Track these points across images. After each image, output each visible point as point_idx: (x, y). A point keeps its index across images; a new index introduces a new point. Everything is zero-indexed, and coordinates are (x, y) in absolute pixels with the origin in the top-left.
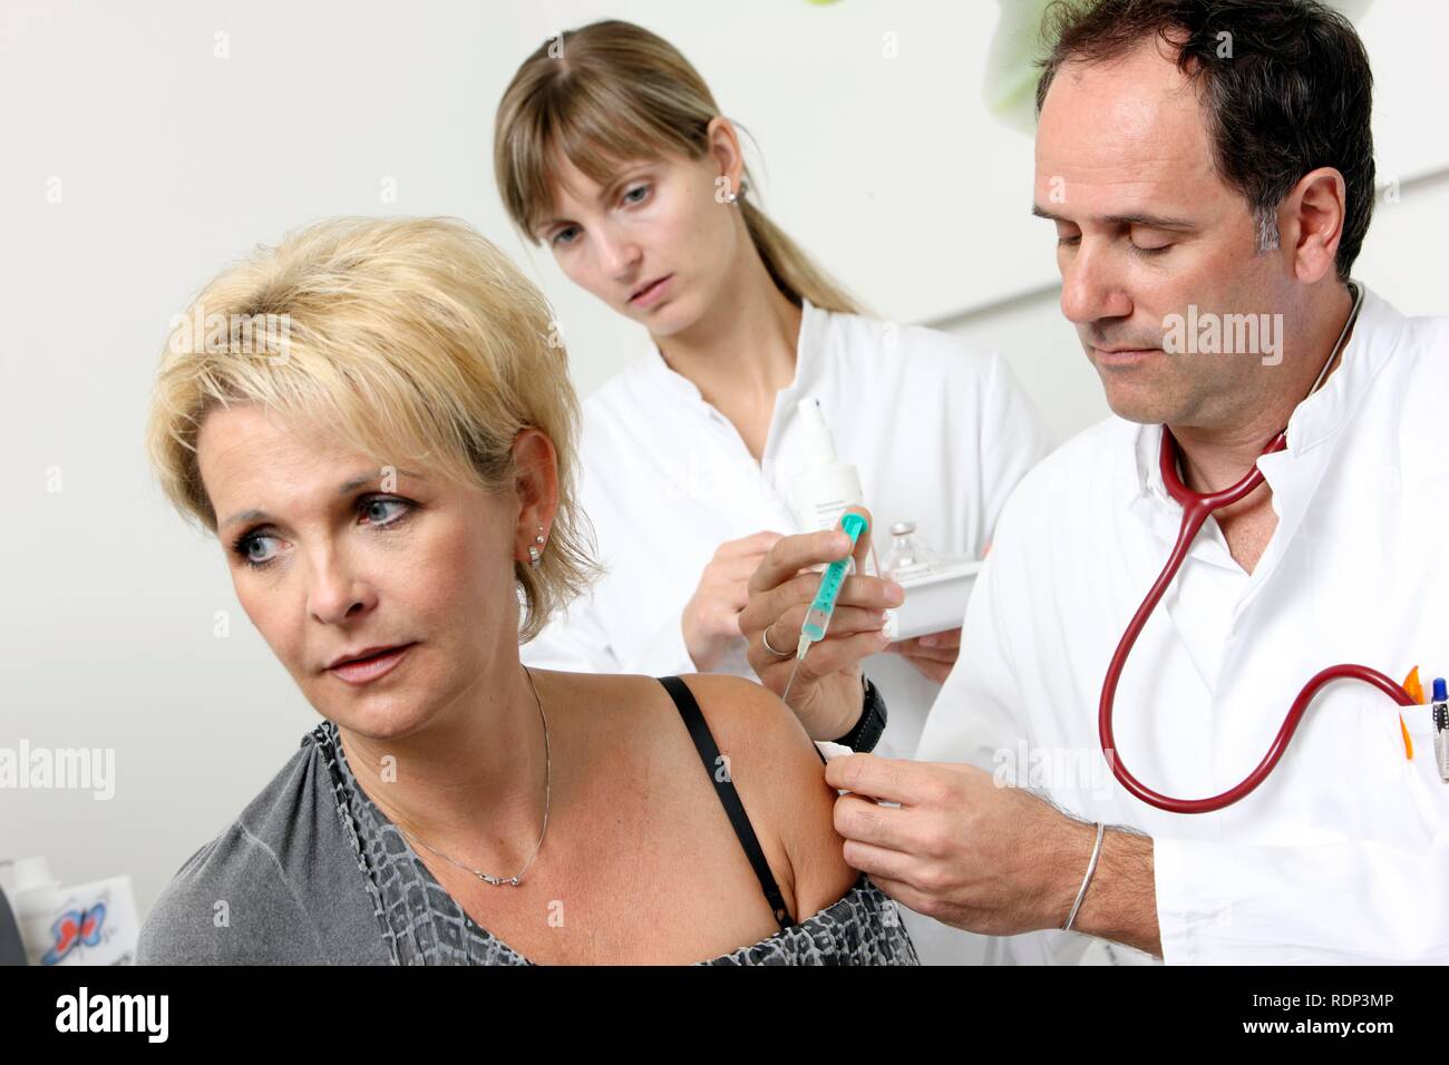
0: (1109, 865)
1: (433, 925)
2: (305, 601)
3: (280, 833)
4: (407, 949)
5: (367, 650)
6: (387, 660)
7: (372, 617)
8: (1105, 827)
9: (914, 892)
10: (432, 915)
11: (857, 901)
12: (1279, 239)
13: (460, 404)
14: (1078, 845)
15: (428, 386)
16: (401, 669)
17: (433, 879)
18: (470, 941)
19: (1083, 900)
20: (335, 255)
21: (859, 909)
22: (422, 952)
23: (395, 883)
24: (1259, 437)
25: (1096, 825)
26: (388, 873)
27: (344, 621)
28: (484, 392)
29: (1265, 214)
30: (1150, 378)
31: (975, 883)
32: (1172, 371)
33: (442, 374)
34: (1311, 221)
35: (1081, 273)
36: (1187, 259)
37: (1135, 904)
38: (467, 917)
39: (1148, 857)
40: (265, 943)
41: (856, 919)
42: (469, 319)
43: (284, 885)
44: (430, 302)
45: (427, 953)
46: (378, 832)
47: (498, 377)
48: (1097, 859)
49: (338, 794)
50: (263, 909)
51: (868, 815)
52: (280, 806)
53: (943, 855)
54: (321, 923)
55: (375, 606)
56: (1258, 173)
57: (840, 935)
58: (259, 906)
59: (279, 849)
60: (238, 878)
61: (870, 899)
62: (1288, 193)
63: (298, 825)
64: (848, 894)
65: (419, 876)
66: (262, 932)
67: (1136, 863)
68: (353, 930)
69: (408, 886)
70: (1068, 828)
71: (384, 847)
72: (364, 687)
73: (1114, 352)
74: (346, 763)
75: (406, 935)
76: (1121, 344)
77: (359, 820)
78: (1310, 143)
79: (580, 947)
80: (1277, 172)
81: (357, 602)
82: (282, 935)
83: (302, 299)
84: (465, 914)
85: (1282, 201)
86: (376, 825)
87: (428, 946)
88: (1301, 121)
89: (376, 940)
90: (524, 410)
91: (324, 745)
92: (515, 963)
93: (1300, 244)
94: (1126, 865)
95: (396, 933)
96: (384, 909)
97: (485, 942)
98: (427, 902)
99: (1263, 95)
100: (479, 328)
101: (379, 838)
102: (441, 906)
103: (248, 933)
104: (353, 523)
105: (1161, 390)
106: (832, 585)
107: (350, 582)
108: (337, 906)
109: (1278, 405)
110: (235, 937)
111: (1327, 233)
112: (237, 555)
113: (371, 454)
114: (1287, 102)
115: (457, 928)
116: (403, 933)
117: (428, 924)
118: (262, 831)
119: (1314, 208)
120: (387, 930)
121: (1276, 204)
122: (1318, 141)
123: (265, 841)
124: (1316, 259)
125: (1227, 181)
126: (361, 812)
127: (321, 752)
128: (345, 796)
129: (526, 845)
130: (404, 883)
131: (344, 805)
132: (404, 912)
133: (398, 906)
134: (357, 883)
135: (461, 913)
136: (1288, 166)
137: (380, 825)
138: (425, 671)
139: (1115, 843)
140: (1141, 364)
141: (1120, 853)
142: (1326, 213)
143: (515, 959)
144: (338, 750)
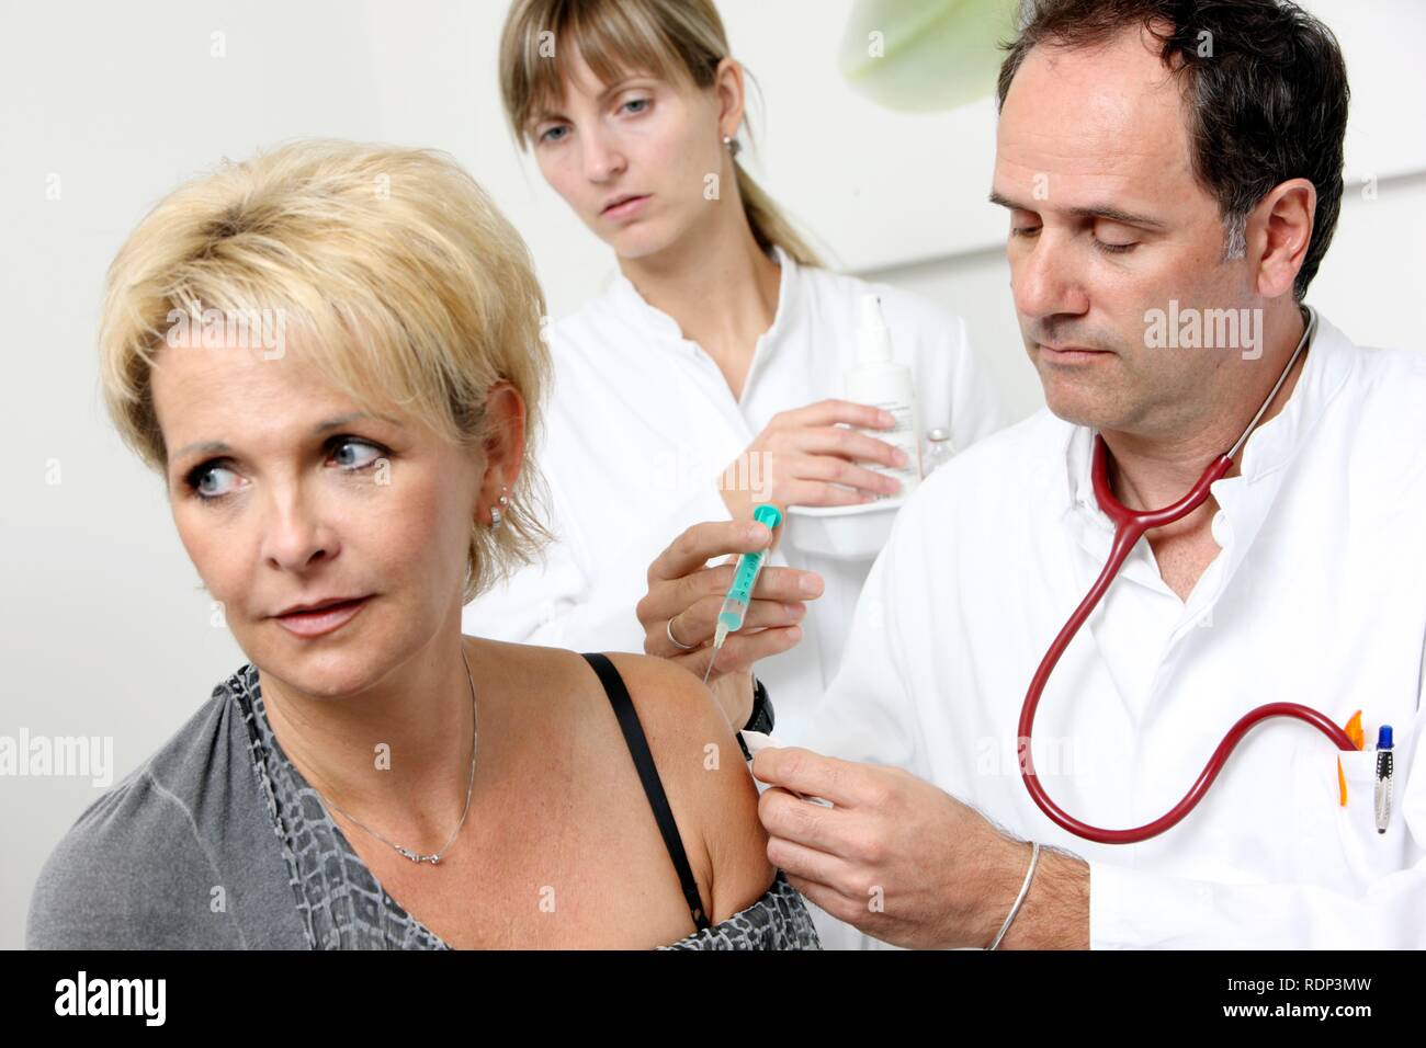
0: (1045, 887)
1: (350, 899)
2: (259, 543)
3: (194, 787)
4: (322, 924)
5: (325, 601)
6: (340, 612)
7: (332, 567)
8: (1041, 846)
9: (839, 898)
10: (349, 889)
11: (774, 906)
12: (1246, 248)
13: (447, 352)
14: (1014, 863)
15: (415, 327)
16: (355, 623)
17: (352, 851)
18: (387, 919)
19: (1013, 920)
20: (315, 178)
21: (776, 915)
22: (337, 927)
23: (312, 851)
24: (1200, 454)
25: (1030, 844)
26: (304, 841)
27: (304, 569)
28: (470, 339)
29: (1236, 222)
30: (1098, 380)
31: (908, 893)
32: (1122, 375)
33: (430, 316)
34: (1278, 233)
35: (1039, 265)
36: (1151, 261)
37: (1067, 929)
38: (385, 894)
39: (1084, 883)
40: (177, 906)
41: (772, 924)
42: (461, 262)
43: (197, 844)
44: (422, 239)
45: (343, 929)
46: (295, 795)
47: (485, 325)
48: (1031, 880)
49: (255, 750)
50: (177, 867)
51: (802, 813)
52: (192, 758)
53: (877, 862)
54: (234, 889)
55: (337, 554)
56: (1232, 176)
57: (757, 941)
58: (172, 866)
59: (193, 805)
60: (151, 834)
61: (785, 904)
62: (1259, 202)
63: (211, 781)
64: (764, 897)
65: (337, 845)
66: (175, 894)
67: (1071, 887)
68: (266, 899)
69: (326, 855)
70: (1003, 844)
71: (301, 812)
72: (313, 641)
73: (1063, 351)
74: (265, 718)
75: (322, 908)
76: (1073, 343)
77: (276, 781)
78: (1287, 153)
79: (497, 935)
80: (1251, 180)
81: (320, 549)
82: (195, 898)
83: (287, 221)
84: (383, 890)
85: (1252, 210)
86: (294, 788)
87: (344, 922)
88: (1281, 128)
89: (289, 912)
90: (503, 363)
91: (240, 697)
92: (434, 946)
93: (1266, 256)
94: (1061, 888)
95: (312, 904)
96: (299, 878)
97: (404, 921)
98: (345, 874)
99: (1246, 98)
100: (470, 271)
101: (296, 802)
102: (359, 880)
103: (162, 895)
104: (320, 464)
105: (1108, 394)
106: (749, 575)
107: (314, 527)
108: (251, 871)
109: (1224, 422)
110: (147, 897)
111: (1294, 248)
112: (187, 486)
113: (353, 394)
114: (1268, 108)
115: (375, 904)
116: (319, 905)
117: (345, 898)
118: (174, 785)
119: (1283, 220)
120: (303, 901)
121: (1247, 212)
122: (1294, 151)
123: (179, 796)
124: (1279, 272)
125: (1201, 181)
126: (278, 772)
127: (237, 704)
128: (261, 754)
129: (448, 822)
130: (321, 852)
131: (261, 764)
132: (320, 884)
133: (313, 878)
134: (271, 848)
135: (380, 889)
136: (1263, 173)
137: (298, 788)
138: (380, 627)
139: (1051, 865)
140: (1090, 365)
141: (1055, 875)
142: (1294, 226)
143: (434, 942)
144: (255, 703)
